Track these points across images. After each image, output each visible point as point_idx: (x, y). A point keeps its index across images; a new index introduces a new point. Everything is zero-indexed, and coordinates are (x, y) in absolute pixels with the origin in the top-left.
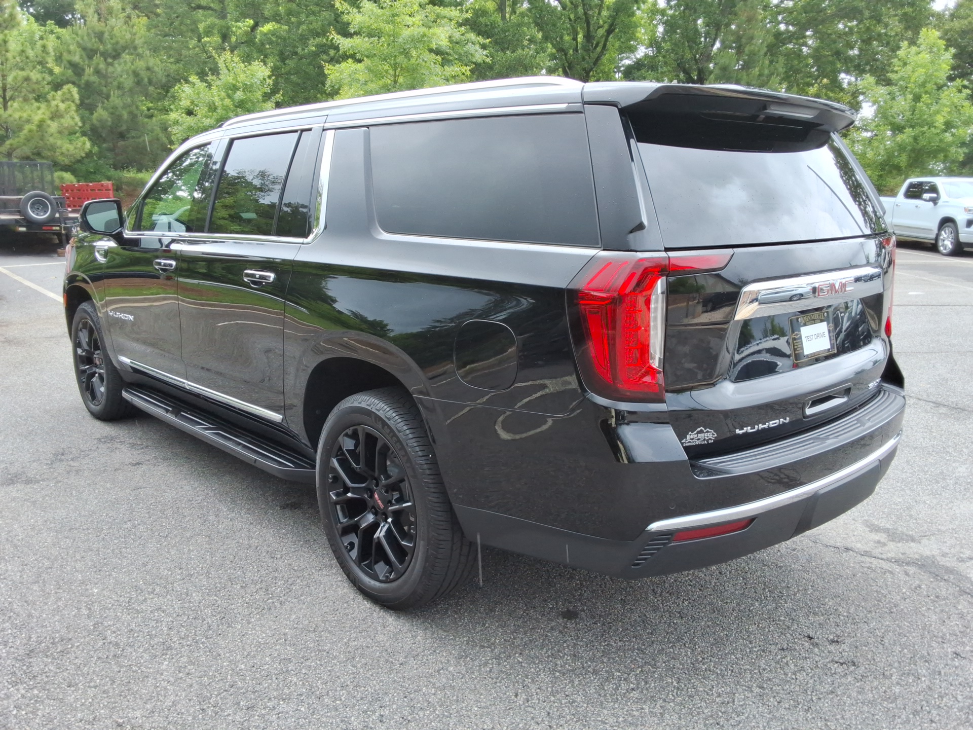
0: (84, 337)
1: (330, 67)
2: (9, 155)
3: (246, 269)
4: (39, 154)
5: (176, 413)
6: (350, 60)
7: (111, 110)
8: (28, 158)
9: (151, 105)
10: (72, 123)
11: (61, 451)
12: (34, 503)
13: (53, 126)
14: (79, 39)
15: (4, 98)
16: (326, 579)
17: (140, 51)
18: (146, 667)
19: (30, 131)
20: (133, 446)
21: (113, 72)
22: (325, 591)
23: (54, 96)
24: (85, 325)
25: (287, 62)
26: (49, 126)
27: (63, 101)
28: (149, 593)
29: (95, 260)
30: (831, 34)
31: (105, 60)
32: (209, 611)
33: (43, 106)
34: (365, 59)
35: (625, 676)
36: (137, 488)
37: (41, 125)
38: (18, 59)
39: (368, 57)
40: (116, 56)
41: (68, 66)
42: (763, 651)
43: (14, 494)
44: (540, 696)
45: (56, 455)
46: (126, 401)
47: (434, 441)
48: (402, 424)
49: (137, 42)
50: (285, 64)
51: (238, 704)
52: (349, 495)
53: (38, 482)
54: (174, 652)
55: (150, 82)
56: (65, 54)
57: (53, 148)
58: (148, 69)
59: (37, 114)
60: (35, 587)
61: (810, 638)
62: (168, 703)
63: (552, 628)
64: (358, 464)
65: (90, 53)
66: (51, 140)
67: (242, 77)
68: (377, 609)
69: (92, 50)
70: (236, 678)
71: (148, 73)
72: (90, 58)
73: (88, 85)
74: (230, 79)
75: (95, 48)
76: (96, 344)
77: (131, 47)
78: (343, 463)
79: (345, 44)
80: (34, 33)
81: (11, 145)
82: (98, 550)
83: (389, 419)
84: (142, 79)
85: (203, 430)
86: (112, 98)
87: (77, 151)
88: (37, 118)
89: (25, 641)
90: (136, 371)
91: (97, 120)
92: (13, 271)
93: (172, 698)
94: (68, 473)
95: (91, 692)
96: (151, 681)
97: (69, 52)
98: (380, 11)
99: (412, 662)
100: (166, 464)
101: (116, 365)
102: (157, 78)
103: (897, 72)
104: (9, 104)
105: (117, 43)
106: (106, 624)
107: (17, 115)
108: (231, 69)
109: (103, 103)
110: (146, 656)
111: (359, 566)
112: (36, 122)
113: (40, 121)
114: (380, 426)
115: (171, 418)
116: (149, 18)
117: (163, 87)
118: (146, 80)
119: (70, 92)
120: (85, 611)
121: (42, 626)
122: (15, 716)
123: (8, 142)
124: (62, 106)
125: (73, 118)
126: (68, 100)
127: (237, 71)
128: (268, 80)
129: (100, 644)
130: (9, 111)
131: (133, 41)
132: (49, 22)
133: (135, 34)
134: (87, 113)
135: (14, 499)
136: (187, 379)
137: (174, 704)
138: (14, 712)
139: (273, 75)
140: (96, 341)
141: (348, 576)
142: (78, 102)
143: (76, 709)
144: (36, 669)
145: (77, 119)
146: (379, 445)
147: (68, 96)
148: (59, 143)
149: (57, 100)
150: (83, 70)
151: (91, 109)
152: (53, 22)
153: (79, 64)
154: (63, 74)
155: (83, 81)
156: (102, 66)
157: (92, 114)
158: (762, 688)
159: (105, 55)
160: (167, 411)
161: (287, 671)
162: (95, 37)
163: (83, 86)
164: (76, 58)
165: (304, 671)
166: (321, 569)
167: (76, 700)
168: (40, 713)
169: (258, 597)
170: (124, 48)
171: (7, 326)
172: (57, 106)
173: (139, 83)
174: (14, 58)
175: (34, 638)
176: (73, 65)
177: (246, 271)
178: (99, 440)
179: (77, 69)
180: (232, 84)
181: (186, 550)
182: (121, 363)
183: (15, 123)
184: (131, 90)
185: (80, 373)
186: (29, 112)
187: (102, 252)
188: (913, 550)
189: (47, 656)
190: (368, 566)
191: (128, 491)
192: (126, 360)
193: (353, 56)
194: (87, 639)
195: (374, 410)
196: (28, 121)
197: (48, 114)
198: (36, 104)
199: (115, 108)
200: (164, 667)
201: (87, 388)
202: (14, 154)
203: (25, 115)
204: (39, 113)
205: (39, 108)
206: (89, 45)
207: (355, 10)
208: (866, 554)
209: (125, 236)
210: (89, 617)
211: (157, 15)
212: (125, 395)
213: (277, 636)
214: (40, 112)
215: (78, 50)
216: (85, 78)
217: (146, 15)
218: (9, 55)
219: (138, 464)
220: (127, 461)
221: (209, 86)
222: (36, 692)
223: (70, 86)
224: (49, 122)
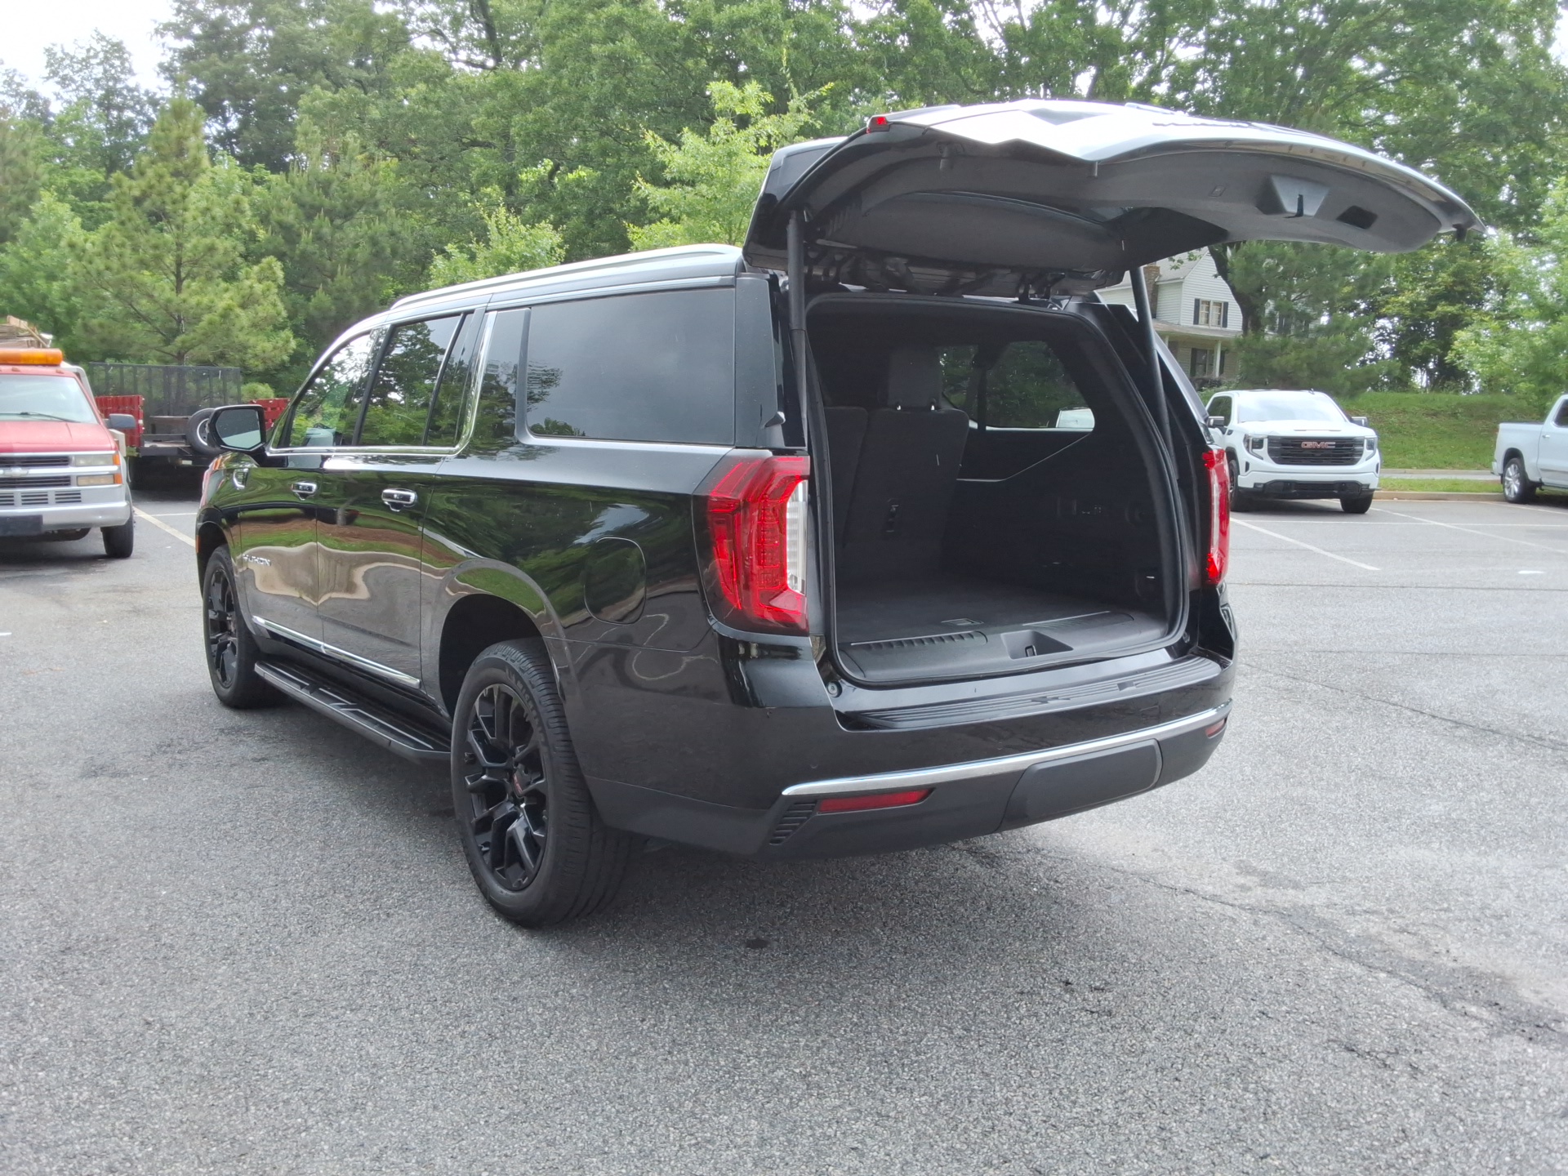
0: (217, 595)
1: (636, 229)
2: (180, 357)
3: (386, 488)
4: (222, 357)
5: (313, 689)
6: (666, 220)
7: (336, 294)
8: (206, 363)
9: (400, 287)
10: (272, 311)
11: (168, 741)
12: (117, 798)
13: (244, 318)
14: (294, 190)
15: (178, 275)
16: (456, 893)
17: (382, 208)
18: (199, 970)
19: (211, 323)
20: (264, 739)
21: (342, 239)
22: (450, 905)
23: (247, 272)
24: (219, 575)
25: (597, 222)
26: (237, 316)
27: (260, 281)
28: (228, 898)
29: (234, 486)
30: (1460, 167)
31: (332, 221)
32: (294, 920)
33: (232, 287)
34: (684, 217)
35: (794, 1008)
36: (252, 786)
37: (226, 314)
38: (200, 220)
39: (689, 215)
40: (348, 215)
41: (277, 229)
42: (994, 993)
43: (94, 787)
44: (673, 1024)
45: (159, 747)
46: (257, 676)
47: (563, 695)
48: (538, 677)
49: (378, 195)
50: (593, 226)
51: (296, 1011)
52: (484, 777)
53: (128, 775)
54: (238, 957)
55: (394, 253)
56: (274, 212)
57: (244, 348)
58: (392, 234)
59: (222, 299)
60: (91, 886)
61: (1067, 983)
62: (213, 1005)
63: (726, 957)
64: (492, 735)
65: (309, 211)
66: (242, 337)
67: (520, 246)
68: (509, 927)
69: (312, 207)
70: (303, 987)
71: (392, 241)
72: (310, 217)
73: (304, 256)
74: (503, 249)
75: (317, 203)
76: (230, 603)
77: (368, 203)
78: (481, 737)
79: (657, 195)
80: (233, 183)
81: (183, 342)
82: (180, 851)
83: (523, 671)
84: (383, 249)
85: (338, 709)
86: (339, 277)
87: (277, 352)
88: (221, 305)
89: (63, 938)
90: (274, 636)
91: (316, 308)
92: (166, 521)
93: (219, 1001)
94: (170, 766)
95: (125, 991)
96: (198, 985)
97: (280, 209)
98: (710, 149)
99: (528, 981)
100: (299, 761)
101: (250, 627)
102: (405, 248)
103: (1547, 225)
104: (185, 283)
105: (350, 197)
106: (165, 926)
107: (193, 301)
108: (504, 233)
109: (325, 283)
110: (203, 960)
111: (492, 871)
112: (220, 311)
113: (225, 309)
114: (513, 681)
115: (304, 695)
116: (400, 160)
117: (417, 261)
118: (388, 250)
119: (271, 268)
120: (143, 912)
121: (88, 925)
122: (32, 1008)
123: (179, 339)
124: (259, 288)
125: (275, 305)
126: (267, 278)
127: (514, 237)
128: (559, 251)
129: (152, 945)
130: (183, 296)
131: (373, 195)
132: (258, 165)
133: (377, 184)
134: (301, 299)
135: (92, 793)
136: (323, 641)
137: (220, 1007)
138: (32, 1004)
139: (566, 242)
140: (229, 597)
141: (480, 885)
142: (281, 282)
143: (102, 1006)
144: (67, 965)
145: (281, 306)
146: (514, 704)
147: (268, 273)
148: (252, 340)
149: (251, 278)
150: (299, 235)
151: (308, 291)
152: (263, 165)
153: (292, 226)
154: (269, 241)
155: (298, 252)
156: (326, 230)
157: (309, 299)
158: (968, 1030)
159: (331, 213)
160: (302, 686)
161: (368, 983)
162: (318, 188)
163: (297, 259)
164: (290, 219)
165: (388, 984)
166: (454, 883)
167: (106, 996)
168: (60, 1007)
169: (361, 907)
170: (360, 204)
171: (140, 592)
172: (251, 287)
173: (377, 255)
174: (195, 219)
175: (74, 936)
176: (285, 228)
177: (386, 491)
178: (222, 731)
179: (289, 233)
180: (505, 255)
181: (290, 856)
182: (256, 625)
183: (192, 311)
184: (366, 264)
185: (210, 642)
186: (212, 296)
187: (241, 477)
188: (1286, 898)
189: (84, 954)
190: (501, 872)
191: (240, 789)
192: (260, 620)
193: (668, 214)
194: (137, 941)
195: (509, 662)
196: (210, 309)
197: (238, 299)
198: (223, 285)
199: (342, 290)
200: (220, 971)
201: (217, 663)
202: (187, 357)
203: (205, 300)
204: (224, 297)
205: (226, 290)
206: (308, 199)
207: (674, 147)
208: (1214, 898)
209: (268, 454)
210: (147, 919)
211: (416, 157)
212: (258, 669)
213: (369, 949)
214: (226, 295)
215: (294, 205)
216: (301, 246)
217: (397, 156)
218: (188, 215)
219: (264, 759)
220: (250, 755)
221: (472, 258)
222: (61, 987)
223: (271, 259)
224: (238, 311)
